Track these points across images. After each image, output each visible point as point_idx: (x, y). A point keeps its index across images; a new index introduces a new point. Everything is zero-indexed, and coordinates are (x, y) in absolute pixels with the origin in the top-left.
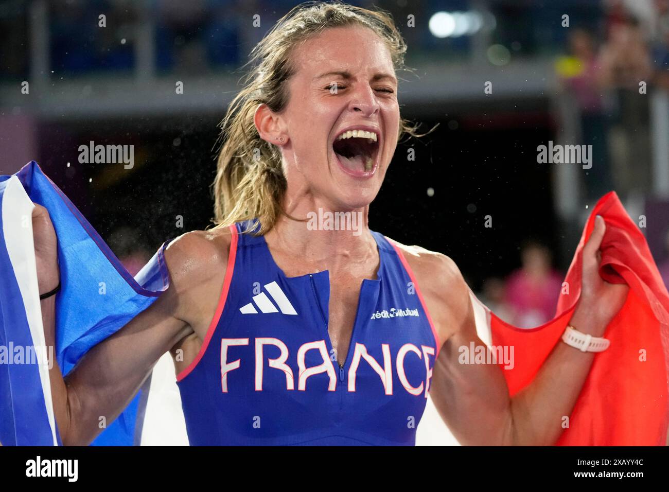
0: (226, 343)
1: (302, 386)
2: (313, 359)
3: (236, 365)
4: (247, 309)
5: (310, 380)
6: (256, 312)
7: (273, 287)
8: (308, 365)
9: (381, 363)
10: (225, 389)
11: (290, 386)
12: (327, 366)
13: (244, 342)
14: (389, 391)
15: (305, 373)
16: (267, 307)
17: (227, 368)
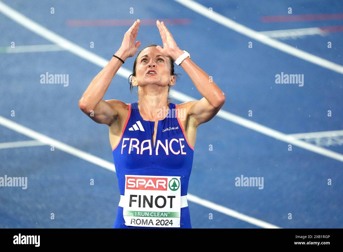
0: (124, 139)
1: (141, 153)
2: (146, 145)
3: (125, 146)
4: (131, 129)
5: (144, 151)
6: (133, 130)
7: (139, 123)
8: (144, 147)
9: (165, 146)
10: (122, 153)
11: (138, 153)
12: (150, 147)
13: (128, 139)
14: (167, 154)
15: (143, 149)
16: (136, 129)
17: (124, 146)
